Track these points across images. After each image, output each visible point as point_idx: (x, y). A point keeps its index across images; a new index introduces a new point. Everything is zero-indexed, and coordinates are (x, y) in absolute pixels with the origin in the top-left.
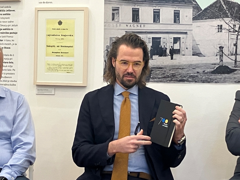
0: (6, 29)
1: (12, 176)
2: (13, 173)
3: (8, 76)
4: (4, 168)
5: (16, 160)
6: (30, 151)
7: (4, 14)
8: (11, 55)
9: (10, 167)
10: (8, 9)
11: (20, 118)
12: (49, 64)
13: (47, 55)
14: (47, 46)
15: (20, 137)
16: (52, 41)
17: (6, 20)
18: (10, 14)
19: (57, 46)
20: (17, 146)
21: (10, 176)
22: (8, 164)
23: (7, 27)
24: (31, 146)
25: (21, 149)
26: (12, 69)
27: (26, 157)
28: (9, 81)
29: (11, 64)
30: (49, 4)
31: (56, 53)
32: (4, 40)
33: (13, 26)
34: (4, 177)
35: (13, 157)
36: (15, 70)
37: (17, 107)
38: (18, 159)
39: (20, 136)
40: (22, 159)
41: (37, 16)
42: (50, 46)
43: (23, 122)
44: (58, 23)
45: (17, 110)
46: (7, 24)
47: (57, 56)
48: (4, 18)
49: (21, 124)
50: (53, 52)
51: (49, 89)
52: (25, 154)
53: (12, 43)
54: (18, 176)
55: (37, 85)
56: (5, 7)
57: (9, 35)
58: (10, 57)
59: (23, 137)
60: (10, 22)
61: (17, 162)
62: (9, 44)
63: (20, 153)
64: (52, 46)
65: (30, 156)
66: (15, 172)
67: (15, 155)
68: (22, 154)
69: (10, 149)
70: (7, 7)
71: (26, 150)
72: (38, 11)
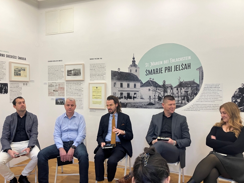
3: (80, 105)
7: (79, 85)
8: (81, 98)
10: (80, 83)
12: (93, 102)
18: (81, 85)
19: (96, 96)
23: (80, 89)
26: (81, 103)
28: (81, 107)
29: (81, 101)
30: (93, 81)
31: (96, 98)
32: (79, 93)
33: (82, 88)
42: (94, 95)
44: (96, 88)
50: (94, 98)
51: (94, 110)
57: (80, 91)
62: (80, 95)
72: (90, 84)
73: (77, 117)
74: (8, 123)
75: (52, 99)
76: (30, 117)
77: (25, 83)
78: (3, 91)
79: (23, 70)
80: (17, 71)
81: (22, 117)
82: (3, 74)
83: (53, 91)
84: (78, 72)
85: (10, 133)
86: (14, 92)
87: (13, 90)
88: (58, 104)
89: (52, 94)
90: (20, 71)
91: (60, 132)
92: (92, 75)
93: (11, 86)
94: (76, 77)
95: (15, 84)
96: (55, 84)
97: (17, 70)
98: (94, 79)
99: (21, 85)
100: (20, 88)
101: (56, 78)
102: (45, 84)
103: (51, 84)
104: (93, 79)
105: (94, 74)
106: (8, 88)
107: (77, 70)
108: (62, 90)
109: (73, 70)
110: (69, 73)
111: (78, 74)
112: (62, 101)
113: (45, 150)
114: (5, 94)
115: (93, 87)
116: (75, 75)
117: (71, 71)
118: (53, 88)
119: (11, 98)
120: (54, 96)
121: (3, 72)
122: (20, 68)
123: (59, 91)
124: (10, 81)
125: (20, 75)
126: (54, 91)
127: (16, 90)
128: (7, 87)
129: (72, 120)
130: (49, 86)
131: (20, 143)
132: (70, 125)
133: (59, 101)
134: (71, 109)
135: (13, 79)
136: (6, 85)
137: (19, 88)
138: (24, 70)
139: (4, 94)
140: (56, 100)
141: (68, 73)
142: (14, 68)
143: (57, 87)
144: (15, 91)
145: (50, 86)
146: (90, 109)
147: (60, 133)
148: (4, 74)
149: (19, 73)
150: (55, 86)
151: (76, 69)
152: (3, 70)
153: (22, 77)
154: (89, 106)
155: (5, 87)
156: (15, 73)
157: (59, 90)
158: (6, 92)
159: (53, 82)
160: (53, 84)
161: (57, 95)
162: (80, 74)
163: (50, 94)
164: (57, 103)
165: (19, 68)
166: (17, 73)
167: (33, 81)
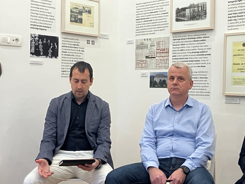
0: (202, 52)
1: (193, 166)
2: (194, 164)
3: (203, 88)
4: (187, 159)
5: (197, 154)
6: (209, 148)
7: (201, 41)
8: (206, 72)
9: (192, 159)
10: (204, 36)
11: (203, 123)
12: (235, 79)
13: (233, 71)
14: (234, 64)
15: (201, 138)
16: (238, 60)
17: (202, 45)
18: (205, 40)
19: (242, 64)
20: (199, 144)
21: (191, 166)
22: (191, 157)
23: (203, 50)
24: (210, 145)
25: (202, 146)
26: (206, 82)
27: (204, 153)
28: (204, 92)
29: (206, 79)
30: (236, 30)
31: (241, 69)
32: (201, 61)
33: (207, 49)
34: (185, 166)
35: (195, 152)
36: (208, 84)
37: (201, 114)
38: (198, 154)
39: (201, 136)
40: (202, 154)
41: (225, 40)
42: (235, 64)
43: (204, 126)
44: (243, 45)
45: (201, 117)
46: (204, 48)
47: (241, 72)
48: (201, 44)
49: (203, 128)
50: (238, 69)
51: (236, 99)
52: (204, 150)
53: (206, 62)
54: (198, 167)
55: (226, 96)
56: (202, 35)
57: (204, 56)
58: (205, 74)
59: (203, 137)
60: (206, 46)
61: (198, 156)
62: (204, 63)
63: (200, 149)
64: (237, 64)
65: (209, 152)
66: (195, 163)
67: (197, 151)
68: (202, 150)
69: (194, 146)
70: (204, 35)
71: (205, 148)
72: (227, 36)
73: (193, 109)
74: (54, 111)
75: (143, 76)
76: (96, 105)
77: (91, 39)
78: (50, 51)
79: (86, 11)
80: (76, 13)
81: (79, 104)
82: (50, 17)
83: (145, 59)
84: (200, 10)
85: (56, 132)
86: (70, 57)
87: (67, 51)
88: (154, 87)
89: (144, 65)
90: (81, 13)
91: (152, 136)
92: (234, 15)
93: (64, 42)
94: (195, 22)
95: (72, 40)
96: (149, 43)
97: (75, 10)
98: (238, 24)
99: (83, 42)
100: (81, 50)
101: (153, 30)
102: (130, 43)
103: (142, 44)
104: (235, 24)
105: (238, 12)
106: (58, 47)
107: (198, 7)
108: (163, 55)
109: (190, 7)
110: (180, 14)
111: (200, 16)
112: (163, 79)
113: (120, 171)
114: (54, 59)
115: (235, 44)
116: (193, 17)
117: (184, 9)
118: (146, 52)
119: (65, 67)
120: (146, 68)
121: (50, 14)
122: (82, 8)
123: (157, 58)
124: (63, 33)
125: (81, 21)
126: (147, 57)
127: (74, 52)
128: (58, 45)
129: (182, 113)
130: (138, 47)
131: (74, 154)
132: (178, 123)
133: (157, 80)
134: (178, 87)
135: (67, 30)
136: (55, 40)
137: (79, 49)
138: (89, 12)
139: (51, 57)
140: (152, 78)
141: (177, 16)
142: (71, 6)
143: (154, 48)
144: (71, 54)
145: (140, 46)
146: (227, 96)
147: (153, 140)
148: (52, 18)
149: (79, 17)
150: (149, 46)
151: (196, 3)
152: (50, 10)
153: (84, 26)
154: (224, 89)
155: (54, 45)
156: (71, 16)
157: (158, 55)
158: (55, 54)
159: (146, 38)
160: (146, 42)
161: (154, 65)
162: (206, 14)
163: (140, 64)
164: (153, 84)
165: (79, 6)
166: (75, 18)
167: (105, 37)
